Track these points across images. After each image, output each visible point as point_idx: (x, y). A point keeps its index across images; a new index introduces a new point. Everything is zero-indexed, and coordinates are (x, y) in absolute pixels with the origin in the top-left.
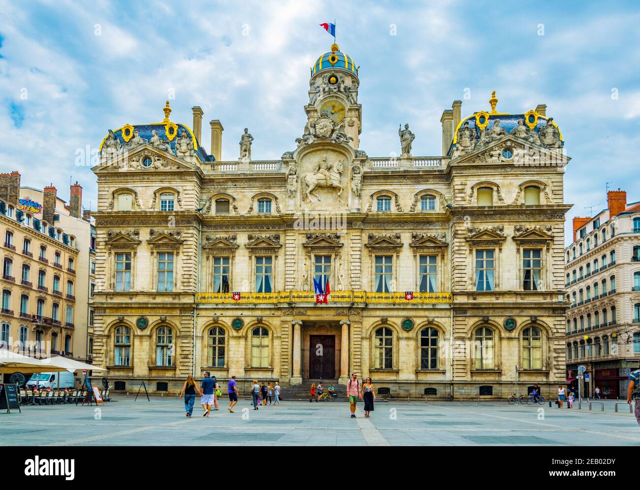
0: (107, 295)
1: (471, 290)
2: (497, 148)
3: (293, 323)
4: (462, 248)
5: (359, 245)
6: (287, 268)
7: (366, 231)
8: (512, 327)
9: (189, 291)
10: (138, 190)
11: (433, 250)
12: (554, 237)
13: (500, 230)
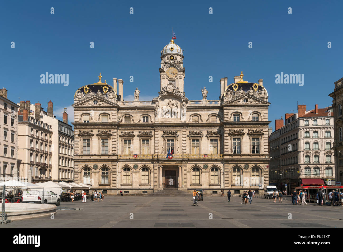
0: (80, 156)
1: (231, 154)
2: (241, 99)
3: (159, 166)
4: (227, 137)
5: (185, 135)
6: (155, 144)
7: (188, 130)
9: (115, 154)
12: (264, 133)
13: (242, 131)
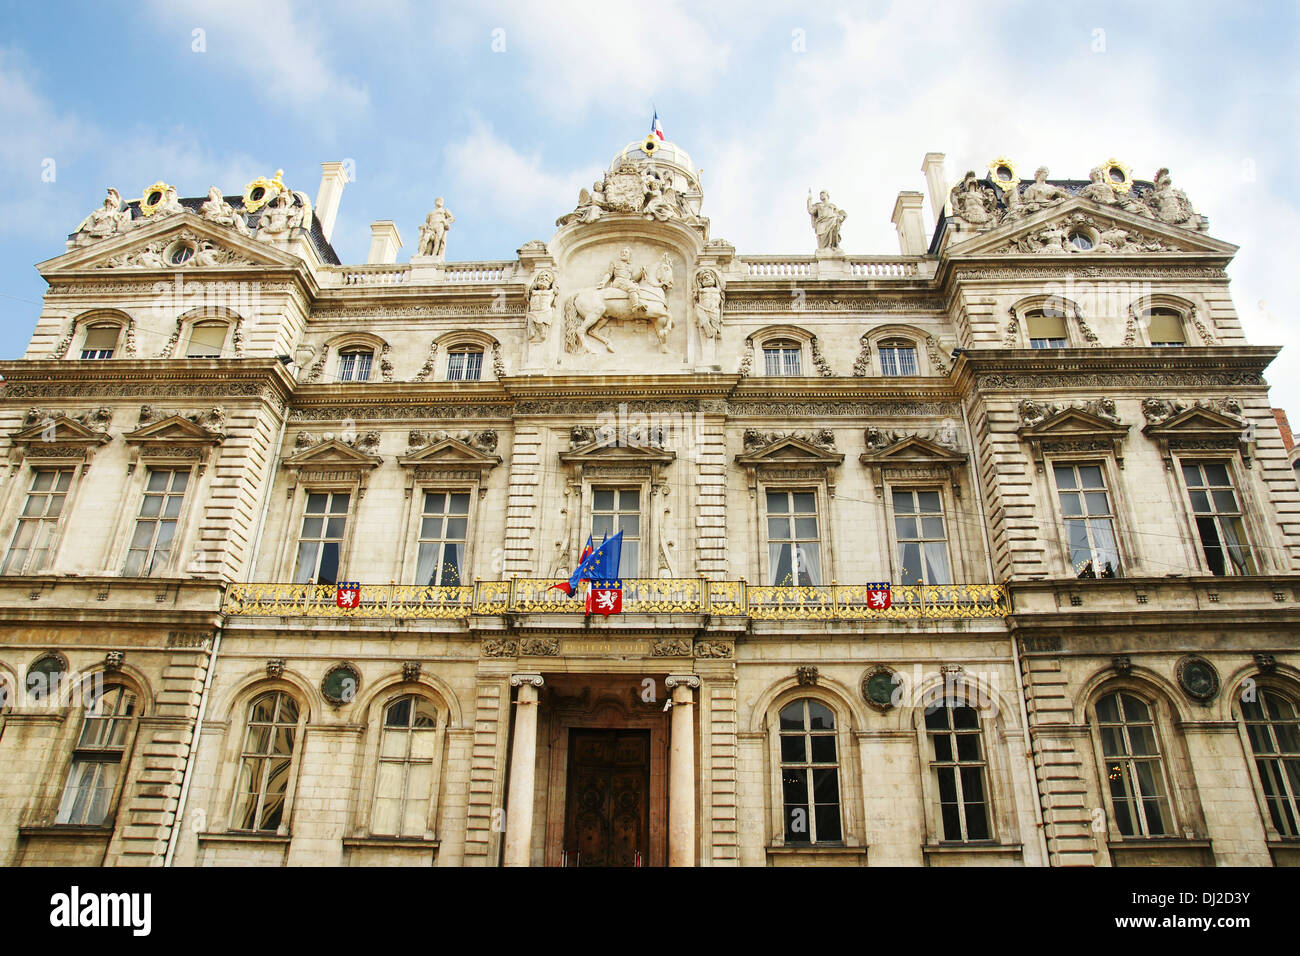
1: (1061, 577)
3: (515, 681)
4: (1015, 458)
5: (718, 459)
6: (511, 522)
7: (738, 423)
8: (1206, 688)
9: (211, 577)
11: (927, 473)
12: (1250, 430)
13: (1108, 410)
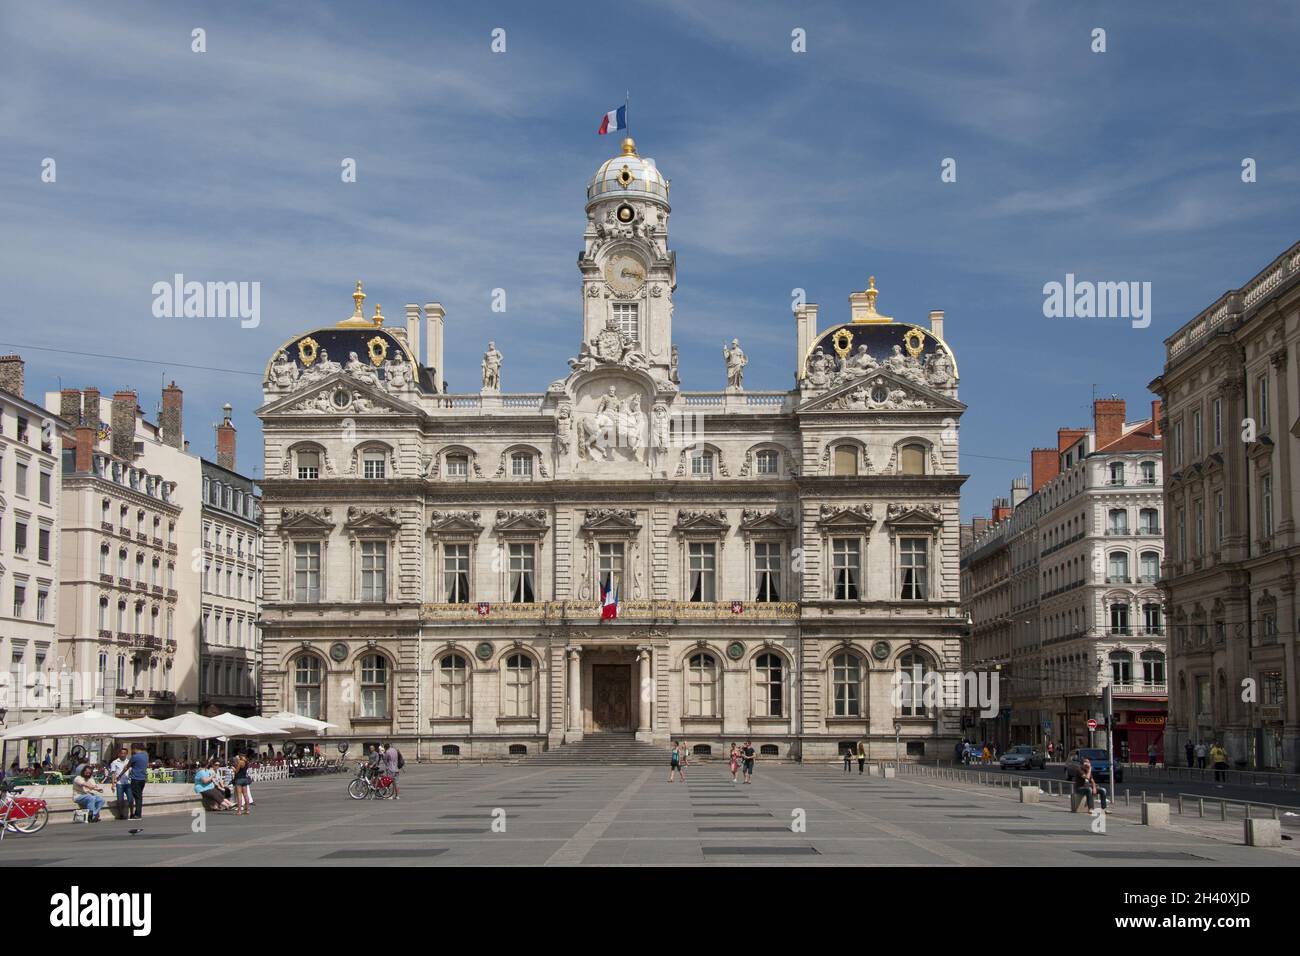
0: (283, 608)
1: (826, 599)
2: (863, 388)
3: (569, 648)
4: (814, 536)
5: (664, 527)
6: (558, 563)
7: (676, 506)
8: (884, 654)
10: (327, 444)
11: (775, 535)
12: (942, 522)
13: (867, 510)
